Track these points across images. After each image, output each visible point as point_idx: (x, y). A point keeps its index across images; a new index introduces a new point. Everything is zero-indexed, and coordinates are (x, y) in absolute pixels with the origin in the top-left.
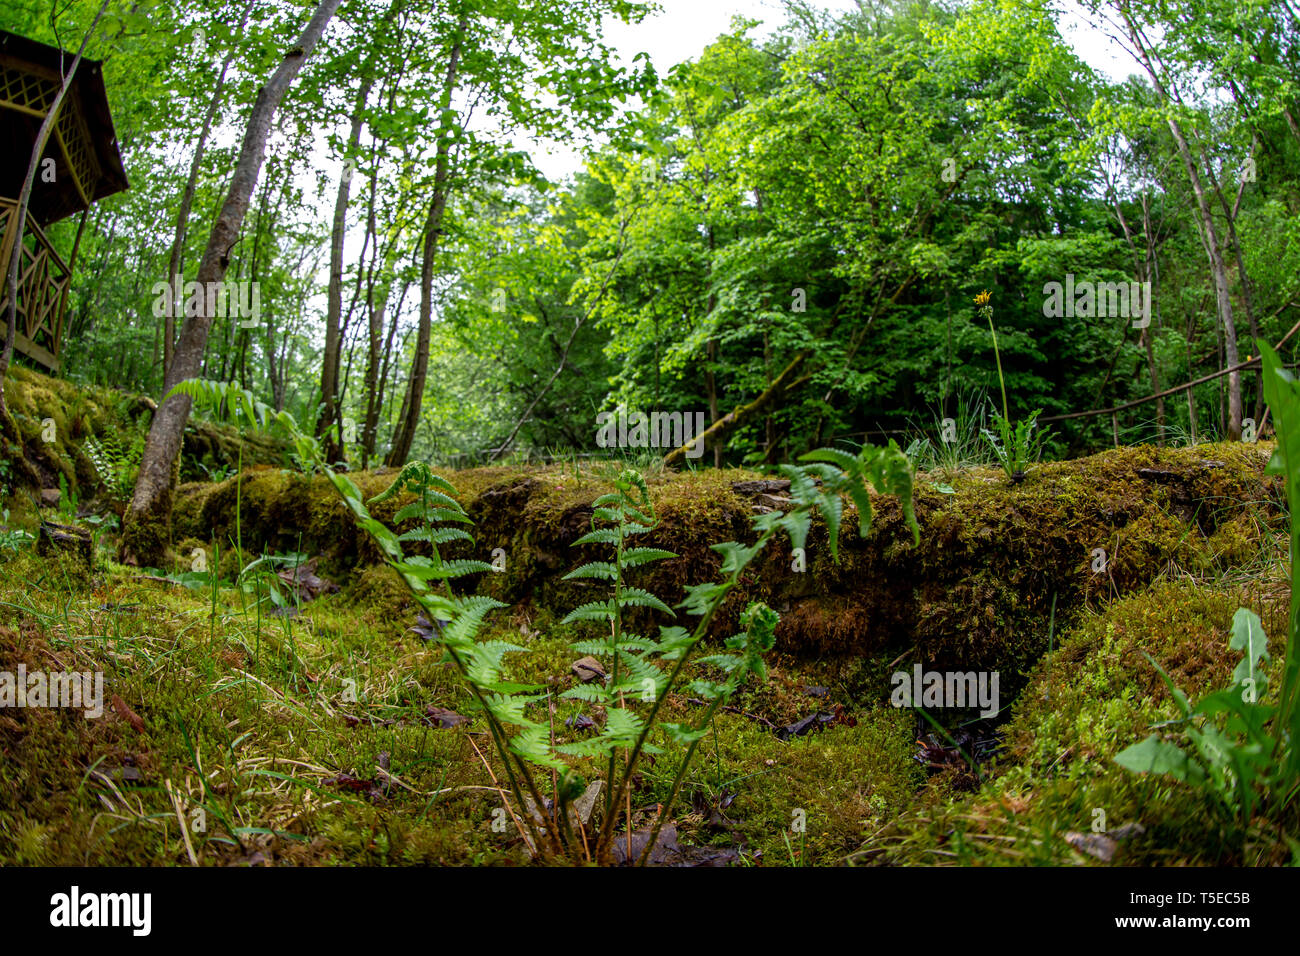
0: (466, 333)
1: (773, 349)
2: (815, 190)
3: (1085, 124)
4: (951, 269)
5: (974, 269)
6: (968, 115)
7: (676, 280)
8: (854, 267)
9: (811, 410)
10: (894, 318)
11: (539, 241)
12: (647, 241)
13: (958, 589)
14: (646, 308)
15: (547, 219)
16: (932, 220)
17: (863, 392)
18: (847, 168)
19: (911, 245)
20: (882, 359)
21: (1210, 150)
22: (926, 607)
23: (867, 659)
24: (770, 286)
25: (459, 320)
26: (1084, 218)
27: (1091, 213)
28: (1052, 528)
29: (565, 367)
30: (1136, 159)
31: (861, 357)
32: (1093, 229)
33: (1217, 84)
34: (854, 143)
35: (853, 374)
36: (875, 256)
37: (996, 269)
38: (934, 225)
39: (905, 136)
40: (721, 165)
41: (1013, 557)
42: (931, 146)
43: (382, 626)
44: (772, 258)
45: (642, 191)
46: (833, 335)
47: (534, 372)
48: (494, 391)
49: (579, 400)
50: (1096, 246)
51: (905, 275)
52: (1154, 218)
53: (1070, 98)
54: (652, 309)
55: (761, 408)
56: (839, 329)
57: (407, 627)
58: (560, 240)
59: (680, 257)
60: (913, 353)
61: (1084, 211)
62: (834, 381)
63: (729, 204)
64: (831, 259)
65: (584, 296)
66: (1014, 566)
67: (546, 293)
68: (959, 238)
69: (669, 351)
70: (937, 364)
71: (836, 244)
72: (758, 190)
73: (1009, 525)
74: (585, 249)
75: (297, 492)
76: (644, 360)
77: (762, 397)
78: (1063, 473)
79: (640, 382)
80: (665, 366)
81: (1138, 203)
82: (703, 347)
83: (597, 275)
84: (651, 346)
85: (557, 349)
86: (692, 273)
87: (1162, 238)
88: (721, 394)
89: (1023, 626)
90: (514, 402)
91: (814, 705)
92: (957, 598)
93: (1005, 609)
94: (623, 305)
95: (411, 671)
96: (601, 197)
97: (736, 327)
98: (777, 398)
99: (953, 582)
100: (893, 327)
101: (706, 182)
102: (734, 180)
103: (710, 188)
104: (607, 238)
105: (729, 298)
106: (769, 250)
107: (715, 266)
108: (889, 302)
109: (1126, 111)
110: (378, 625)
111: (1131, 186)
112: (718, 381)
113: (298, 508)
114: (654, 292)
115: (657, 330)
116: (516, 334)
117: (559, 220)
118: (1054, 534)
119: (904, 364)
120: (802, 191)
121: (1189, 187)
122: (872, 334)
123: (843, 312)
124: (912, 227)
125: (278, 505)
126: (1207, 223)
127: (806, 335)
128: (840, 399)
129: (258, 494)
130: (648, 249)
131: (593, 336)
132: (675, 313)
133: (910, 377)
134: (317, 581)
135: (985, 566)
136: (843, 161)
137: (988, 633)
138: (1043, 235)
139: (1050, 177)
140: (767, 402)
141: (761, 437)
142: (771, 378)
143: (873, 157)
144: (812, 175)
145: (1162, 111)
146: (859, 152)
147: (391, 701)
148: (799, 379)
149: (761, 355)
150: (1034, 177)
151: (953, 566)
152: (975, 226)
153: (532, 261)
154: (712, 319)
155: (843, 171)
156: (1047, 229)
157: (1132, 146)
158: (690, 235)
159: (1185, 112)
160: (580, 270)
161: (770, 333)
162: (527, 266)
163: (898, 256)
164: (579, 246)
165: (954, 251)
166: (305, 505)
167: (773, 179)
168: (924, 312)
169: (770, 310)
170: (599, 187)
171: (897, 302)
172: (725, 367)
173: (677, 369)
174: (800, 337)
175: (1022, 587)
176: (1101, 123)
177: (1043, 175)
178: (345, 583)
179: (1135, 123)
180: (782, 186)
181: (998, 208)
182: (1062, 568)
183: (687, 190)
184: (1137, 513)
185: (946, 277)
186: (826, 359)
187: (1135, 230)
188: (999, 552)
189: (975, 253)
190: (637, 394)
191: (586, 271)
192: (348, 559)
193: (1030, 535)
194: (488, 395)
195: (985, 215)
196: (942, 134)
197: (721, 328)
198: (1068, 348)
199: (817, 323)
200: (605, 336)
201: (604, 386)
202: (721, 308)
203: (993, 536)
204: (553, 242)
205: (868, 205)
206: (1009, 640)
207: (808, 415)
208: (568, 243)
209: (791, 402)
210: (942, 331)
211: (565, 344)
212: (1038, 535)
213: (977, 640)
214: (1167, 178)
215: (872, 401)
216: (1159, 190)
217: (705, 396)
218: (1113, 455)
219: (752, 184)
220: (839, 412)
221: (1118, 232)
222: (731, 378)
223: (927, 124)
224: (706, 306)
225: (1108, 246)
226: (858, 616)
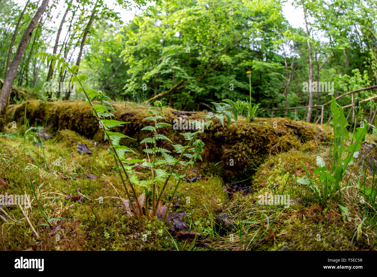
0: (89, 62)
1: (175, 77)
2: (197, 35)
3: (282, 35)
4: (232, 64)
5: (239, 65)
6: (248, 25)
7: (152, 54)
8: (204, 58)
9: (183, 96)
10: (212, 74)
11: (115, 38)
12: (145, 42)
13: (235, 146)
14: (141, 61)
15: (118, 32)
16: (229, 50)
17: (200, 93)
18: (208, 32)
19: (222, 55)
20: (206, 84)
21: (317, 51)
22: (226, 150)
23: (208, 163)
24: (178, 59)
25: (88, 59)
26: (274, 59)
27: (277, 58)
28: (261, 134)
29: (116, 76)
30: (295, 47)
31: (200, 83)
32: (276, 61)
33: (325, 36)
34: (212, 24)
35: (198, 87)
36: (210, 56)
37: (245, 66)
38: (229, 51)
39: (227, 26)
40: (171, 24)
41: (251, 139)
42: (234, 30)
43: (67, 149)
44: (180, 52)
45: (147, 28)
46: (194, 75)
47: (106, 76)
48: (94, 81)
49: (118, 85)
50: (276, 66)
51: (218, 63)
52: (295, 64)
53: (280, 27)
54: (143, 61)
55: (169, 93)
56: (196, 74)
57: (74, 149)
58: (121, 39)
59: (154, 48)
60: (216, 84)
61: (275, 57)
62: (192, 89)
63: (171, 35)
64: (198, 55)
65: (124, 56)
66: (251, 142)
67: (113, 53)
68: (236, 56)
69: (146, 74)
70: (222, 88)
71: (200, 51)
72: (181, 33)
73: (250, 131)
74: (127, 42)
75: (42, 107)
76: (138, 76)
77: (170, 90)
78: (264, 121)
79: (136, 82)
80: (144, 78)
81: (291, 58)
82: (156, 74)
83: (129, 50)
84: (140, 72)
85: (114, 70)
86: (156, 53)
87: (296, 69)
88: (158, 88)
89: (253, 158)
90: (99, 85)
91: (195, 174)
92: (235, 148)
93: (248, 153)
94: (135, 59)
95: (78, 162)
96: (135, 28)
97: (166, 69)
98: (174, 91)
99: (234, 144)
100: (211, 76)
101: (166, 28)
102: (174, 29)
103: (167, 30)
104: (134, 40)
105: (165, 61)
106: (180, 49)
107: (163, 52)
108: (211, 69)
109: (295, 35)
110: (66, 149)
111: (291, 54)
112: (158, 84)
113: (42, 112)
114: (144, 57)
115: (143, 67)
116: (103, 65)
117: (122, 33)
118: (262, 135)
119: (212, 87)
120: (193, 35)
121: (308, 58)
122: (205, 77)
123: (198, 70)
124: (223, 50)
125: (36, 111)
126: (311, 69)
127: (186, 74)
128: (192, 94)
129: (30, 108)
130: (145, 44)
131: (125, 67)
132: (149, 63)
133: (214, 91)
134: (46, 135)
135: (243, 141)
136: (208, 29)
137: (243, 159)
138: (261, 60)
139: (267, 46)
140: (171, 92)
141: (168, 101)
142: (173, 85)
143: (217, 30)
144: (198, 31)
145: (306, 38)
146: (213, 27)
147: (73, 172)
148: (182, 87)
149: (171, 78)
150: (262, 45)
151: (234, 140)
152: (242, 54)
153: (112, 44)
154: (160, 66)
155: (207, 32)
156: (262, 59)
157: (294, 44)
158: (158, 42)
159: (313, 40)
160: (124, 48)
161: (175, 73)
162: (110, 45)
163: (217, 57)
164: (126, 41)
165: (234, 59)
166: (44, 111)
167: (185, 30)
168: (221, 74)
169: (177, 66)
170: (135, 25)
171: (214, 69)
172: (160, 80)
173: (147, 79)
174: (184, 75)
175: (253, 148)
176: (287, 36)
177: (265, 45)
178: (55, 135)
179: (297, 39)
180: (188, 33)
181: (250, 50)
182: (263, 145)
183: (160, 29)
184: (285, 134)
185: (230, 65)
186: (190, 82)
187: (289, 65)
188: (247, 138)
189: (240, 61)
190: (134, 85)
191: (126, 48)
192: (56, 128)
193: (256, 135)
194: (93, 82)
195: (246, 51)
196: (239, 28)
197: (162, 69)
198: (261, 91)
199: (189, 72)
200: (128, 68)
201: (125, 82)
202: (163, 64)
203: (246, 134)
204: (119, 39)
205: (212, 42)
206: (249, 161)
207: (183, 97)
208: (123, 40)
209: (178, 93)
210: (226, 80)
211: (116, 69)
212: (258, 135)
213: (240, 160)
214: (302, 55)
215: (201, 96)
216: (299, 57)
217: (154, 88)
218: (278, 119)
219: (179, 31)
220: (192, 97)
221: (283, 64)
222: (162, 84)
223: (235, 24)
224: (158, 63)
225: (280, 67)
226: (206, 151)
